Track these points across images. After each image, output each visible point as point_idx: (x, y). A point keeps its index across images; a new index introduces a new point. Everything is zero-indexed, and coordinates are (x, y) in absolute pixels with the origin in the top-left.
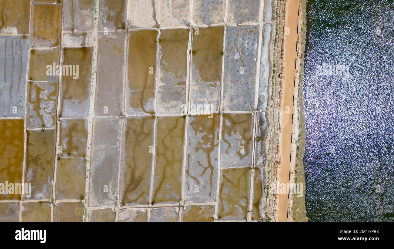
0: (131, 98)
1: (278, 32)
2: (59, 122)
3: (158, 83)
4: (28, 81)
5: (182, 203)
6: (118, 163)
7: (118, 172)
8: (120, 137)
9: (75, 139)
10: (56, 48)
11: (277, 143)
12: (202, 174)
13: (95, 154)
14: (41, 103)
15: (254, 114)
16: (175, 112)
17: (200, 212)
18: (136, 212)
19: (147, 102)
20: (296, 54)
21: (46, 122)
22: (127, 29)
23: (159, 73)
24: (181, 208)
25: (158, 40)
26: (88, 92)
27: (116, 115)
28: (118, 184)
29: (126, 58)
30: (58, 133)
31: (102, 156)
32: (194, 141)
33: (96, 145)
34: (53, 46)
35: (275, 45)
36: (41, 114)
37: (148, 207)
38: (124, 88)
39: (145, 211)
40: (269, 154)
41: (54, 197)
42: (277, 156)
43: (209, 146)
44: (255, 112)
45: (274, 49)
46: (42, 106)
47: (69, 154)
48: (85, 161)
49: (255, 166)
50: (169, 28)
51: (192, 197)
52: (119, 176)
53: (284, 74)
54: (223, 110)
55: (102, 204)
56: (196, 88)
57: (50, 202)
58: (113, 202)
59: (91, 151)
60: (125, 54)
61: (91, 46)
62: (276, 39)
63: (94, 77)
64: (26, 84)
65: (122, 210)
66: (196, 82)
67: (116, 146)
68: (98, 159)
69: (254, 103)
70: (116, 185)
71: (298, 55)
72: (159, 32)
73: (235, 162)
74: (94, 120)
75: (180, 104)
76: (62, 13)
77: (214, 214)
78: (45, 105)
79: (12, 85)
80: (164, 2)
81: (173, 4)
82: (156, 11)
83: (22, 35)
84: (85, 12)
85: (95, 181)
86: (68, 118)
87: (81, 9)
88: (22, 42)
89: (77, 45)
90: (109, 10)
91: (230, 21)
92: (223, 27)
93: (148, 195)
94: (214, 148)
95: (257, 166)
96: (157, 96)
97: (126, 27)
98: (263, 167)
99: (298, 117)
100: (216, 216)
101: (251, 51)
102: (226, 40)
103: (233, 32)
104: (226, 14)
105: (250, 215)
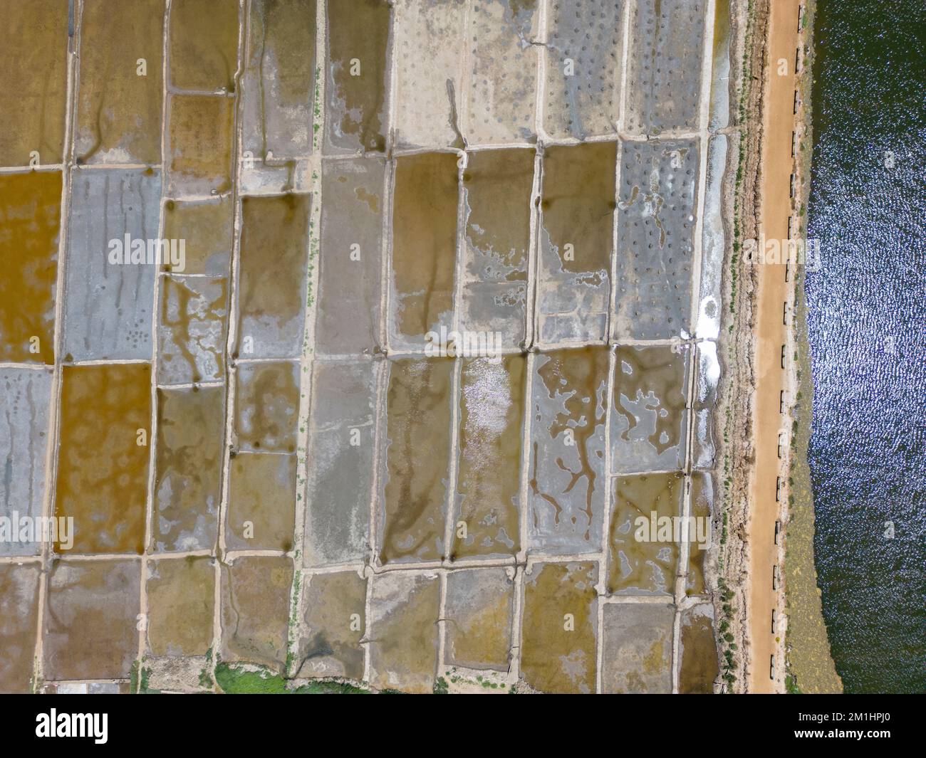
0: (400, 314)
1: (746, 153)
2: (232, 370)
3: (463, 276)
4: (159, 274)
5: (521, 557)
6: (371, 463)
7: (372, 485)
8: (375, 403)
9: (270, 409)
10: (224, 196)
11: (745, 413)
12: (568, 490)
13: (317, 443)
14: (191, 325)
15: (690, 345)
16: (503, 345)
17: (565, 578)
18: (414, 578)
19: (437, 320)
20: (790, 206)
21: (201, 369)
22: (391, 151)
23: (464, 254)
24: (519, 569)
25: (461, 177)
26: (300, 299)
27: (367, 353)
28: (372, 514)
29: (387, 220)
30: (231, 395)
31: (333, 448)
32: (550, 413)
33: (319, 424)
34: (217, 193)
35: (738, 184)
36: (191, 351)
37: (443, 567)
38: (383, 289)
39: (436, 576)
41: (223, 545)
42: (746, 444)
43: (583, 422)
44: (692, 342)
45: (737, 194)
46: (193, 331)
47: (257, 445)
48: (294, 460)
49: (692, 470)
50: (487, 146)
51: (544, 542)
52: (374, 496)
54: (616, 337)
55: (333, 561)
56: (552, 287)
57: (214, 558)
58: (361, 555)
59: (308, 436)
60: (386, 209)
61: (305, 191)
62: (740, 170)
63: (314, 262)
64: (156, 283)
65: (383, 574)
66: (553, 272)
67: (367, 424)
68: (324, 455)
69: (689, 320)
70: (368, 516)
71: (793, 208)
72: (463, 154)
73: (646, 460)
74: (316, 365)
75: (515, 326)
76: (239, 115)
77: (597, 583)
78: (200, 330)
79: (122, 283)
80: (475, 86)
81: (496, 90)
82: (458, 108)
83: (143, 166)
84: (292, 113)
85: (317, 507)
86: (253, 361)
87: (282, 105)
88: (144, 183)
89: (273, 188)
90: (348, 107)
91: (630, 128)
92: (615, 143)
93: (442, 539)
94: (596, 427)
95: (698, 470)
96: (461, 306)
97: (388, 146)
98: (712, 472)
99: (796, 352)
100: (601, 588)
101: (682, 199)
102: (621, 173)
103: (639, 155)
104: (622, 112)
105: (682, 585)
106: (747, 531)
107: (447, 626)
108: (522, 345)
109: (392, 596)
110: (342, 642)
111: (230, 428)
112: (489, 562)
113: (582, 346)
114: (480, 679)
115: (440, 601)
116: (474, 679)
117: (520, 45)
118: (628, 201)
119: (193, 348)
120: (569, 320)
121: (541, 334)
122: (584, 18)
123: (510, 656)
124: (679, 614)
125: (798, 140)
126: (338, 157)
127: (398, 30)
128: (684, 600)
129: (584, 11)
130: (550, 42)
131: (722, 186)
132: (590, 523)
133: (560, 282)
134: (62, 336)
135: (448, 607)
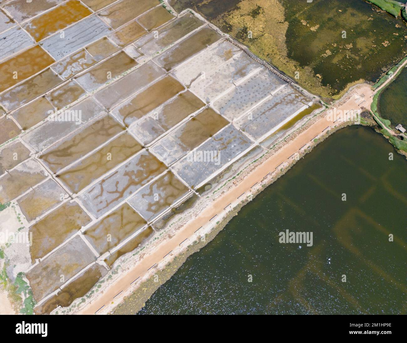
0: (125, 107)
1: (263, 157)
2: (70, 80)
3: (152, 114)
4: (84, 47)
5: (74, 196)
6: (71, 132)
7: (64, 136)
8: (91, 119)
9: (66, 96)
10: (119, 47)
11: (184, 223)
12: (110, 193)
14: (76, 63)
15: (191, 191)
16: (141, 139)
17: (78, 215)
18: (41, 170)
19: (132, 117)
20: (261, 180)
21: (64, 73)
22: (169, 73)
24: (70, 198)
25: (179, 93)
26: (106, 81)
27: (105, 107)
28: (54, 144)
29: (149, 85)
30: (62, 84)
32: (131, 168)
34: (118, 45)
35: (252, 163)
36: (68, 68)
37: (52, 175)
38: (128, 98)
39: (47, 176)
40: (170, 226)
41: (12, 113)
42: (174, 231)
43: (136, 180)
44: (192, 190)
45: (249, 165)
46: (74, 65)
47: (52, 100)
49: (151, 225)
50: (194, 93)
51: (85, 199)
52: (61, 140)
53: (239, 184)
54: (173, 168)
55: (29, 144)
56: (171, 139)
57: (6, 113)
58: (37, 150)
60: (151, 83)
61: (138, 62)
62: (257, 160)
63: (120, 77)
64: (81, 48)
65: (35, 160)
66: (176, 136)
67: (83, 122)
69: (199, 184)
70: (52, 143)
71: (261, 181)
72: (186, 90)
73: (141, 208)
74: (90, 97)
75: (150, 138)
76: (144, 36)
77: (84, 226)
78: (76, 66)
79: (74, 42)
80: (207, 79)
81: (212, 84)
82: (197, 79)
83: (110, 27)
84: (156, 46)
85: (44, 128)
86: (78, 83)
87: (156, 43)
88: (106, 30)
89: (132, 56)
90: (171, 56)
91: (237, 123)
92: (229, 123)
93: (61, 169)
94: (139, 185)
95: (152, 227)
96: (142, 120)
97: (170, 71)
98: (156, 232)
99: (219, 221)
100: (83, 229)
101: (232, 153)
102: (222, 131)
103: (232, 132)
104: (239, 118)
105: (107, 255)
106: (144, 257)
107: (31, 191)
108: (146, 144)
109: (30, 168)
110: (3, 165)
111: (52, 90)
112: (65, 187)
113: (161, 161)
114: (19, 214)
115: (39, 182)
116: (17, 213)
117: (229, 81)
118: (216, 139)
119: (69, 68)
120: (165, 151)
121: (154, 147)
122: (253, 90)
123: (35, 219)
124: (94, 263)
125: (282, 167)
126: (155, 63)
127: (203, 52)
128: (101, 260)
129: (255, 88)
130: (238, 87)
131: (248, 160)
132: (104, 208)
133: (175, 140)
134: (46, 39)
135: (38, 187)
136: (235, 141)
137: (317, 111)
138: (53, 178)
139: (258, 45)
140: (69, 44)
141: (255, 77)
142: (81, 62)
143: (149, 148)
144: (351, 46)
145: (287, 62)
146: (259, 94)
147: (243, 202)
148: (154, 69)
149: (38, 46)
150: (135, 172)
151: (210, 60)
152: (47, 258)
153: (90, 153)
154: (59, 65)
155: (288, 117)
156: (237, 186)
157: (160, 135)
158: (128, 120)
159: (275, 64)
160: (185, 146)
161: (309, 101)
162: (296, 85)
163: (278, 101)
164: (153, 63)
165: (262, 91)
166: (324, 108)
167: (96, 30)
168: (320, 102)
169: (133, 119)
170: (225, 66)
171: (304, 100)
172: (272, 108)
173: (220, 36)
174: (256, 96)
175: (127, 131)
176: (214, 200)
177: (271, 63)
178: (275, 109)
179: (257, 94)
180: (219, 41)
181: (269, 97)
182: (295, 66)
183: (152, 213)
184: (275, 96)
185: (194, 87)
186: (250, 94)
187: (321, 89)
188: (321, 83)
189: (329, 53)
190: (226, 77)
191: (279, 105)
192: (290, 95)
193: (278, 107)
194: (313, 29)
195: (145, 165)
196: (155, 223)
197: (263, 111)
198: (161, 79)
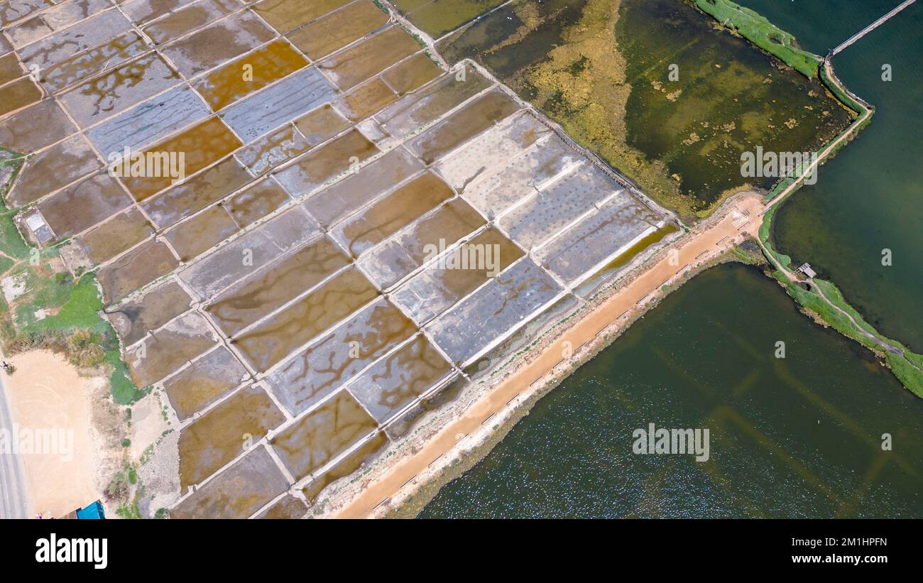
0: (354, 223)
1: (577, 314)
2: (265, 176)
3: (397, 237)
4: (292, 121)
5: (259, 376)
6: (261, 265)
7: (248, 273)
8: (296, 245)
9: (257, 204)
10: (350, 122)
11: (439, 427)
12: (319, 372)
13: (254, 235)
14: (276, 148)
15: (455, 370)
16: (377, 280)
17: (263, 409)
18: (207, 330)
19: (364, 241)
20: (572, 355)
21: (256, 165)
22: (430, 167)
23: (409, 230)
24: (252, 381)
25: (445, 202)
26: (325, 179)
27: (321, 223)
28: (231, 285)
29: (395, 187)
30: (252, 184)
32: (357, 328)
33: (265, 229)
34: (349, 118)
35: (559, 324)
36: (263, 156)
37: (224, 340)
38: (360, 208)
39: (216, 341)
40: (416, 432)
41: (165, 232)
42: (422, 442)
44: (457, 369)
45: (554, 327)
46: (273, 151)
47: (233, 211)
48: (237, 231)
49: (384, 429)
50: (469, 202)
51: (277, 382)
52: (244, 279)
53: (534, 361)
54: (427, 329)
55: (191, 286)
56: (427, 279)
57: (155, 232)
58: (203, 296)
59: (255, 228)
60: (400, 183)
61: (380, 148)
62: (566, 319)
64: (286, 123)
65: (198, 314)
66: (435, 275)
67: (282, 249)
68: (249, 242)
69: (468, 358)
70: (229, 284)
71: (572, 357)
72: (456, 197)
73: (370, 399)
74: (297, 207)
75: (391, 278)
76: (393, 104)
77: (273, 430)
78: (276, 153)
79: (275, 112)
80: (492, 178)
81: (499, 188)
82: (476, 179)
83: (337, 87)
84: (411, 121)
85: (217, 259)
86: (277, 182)
87: (411, 116)
88: (330, 92)
89: (370, 137)
90: (434, 139)
91: (537, 255)
92: (524, 254)
93: (241, 329)
94: (368, 359)
95: (386, 432)
96: (380, 246)
97: (431, 164)
98: (392, 442)
99: (498, 425)
100: (271, 434)
101: (527, 305)
102: (513, 267)
103: (529, 269)
104: (541, 246)
105: (307, 480)
106: (369, 486)
107: (188, 368)
108: (384, 288)
109: (189, 327)
110: (144, 322)
111: (234, 194)
112: (244, 361)
113: (408, 317)
114: (166, 408)
115: (202, 353)
116: (163, 405)
117: (528, 183)
118: (502, 282)
119: (265, 155)
120: (416, 300)
121: (398, 292)
122: (567, 198)
123: (191, 416)
124: (285, 494)
125: (606, 332)
126: (407, 150)
127: (487, 134)
128: (298, 490)
129: (571, 196)
130: (542, 193)
131: (552, 318)
132: (307, 398)
133: (433, 282)
134: (231, 107)
135: (201, 360)
136: (532, 285)
137: (670, 238)
138: (227, 346)
139: (580, 122)
140: (268, 115)
141: (571, 177)
142: (286, 146)
143: (390, 295)
144: (732, 126)
145: (625, 152)
146: (576, 205)
147: (539, 392)
148: (405, 160)
149: (216, 119)
150: (364, 337)
151: (499, 148)
152: (207, 484)
153: (290, 303)
154: (248, 152)
155: (621, 245)
156: (531, 365)
157: (409, 273)
158: (356, 247)
159: (606, 156)
160: (449, 292)
161: (659, 220)
162: (638, 192)
163: (607, 218)
164: (405, 150)
165: (581, 201)
166: (682, 232)
167: (313, 93)
168: (676, 222)
169: (365, 244)
170: (523, 157)
171: (651, 218)
172: (596, 231)
173: (518, 107)
174: (571, 208)
175: (354, 265)
176: (491, 388)
177: (598, 154)
178: (601, 232)
179: (573, 206)
180: (515, 115)
181: (592, 212)
182: (638, 159)
183: (386, 409)
184: (602, 210)
185: (470, 192)
186: (561, 206)
187: (679, 199)
188: (679, 189)
189: (694, 137)
190: (522, 176)
191: (609, 224)
192: (627, 208)
193: (607, 228)
194: (670, 97)
195: (380, 323)
196: (392, 427)
197: (581, 235)
198: (415, 178)
